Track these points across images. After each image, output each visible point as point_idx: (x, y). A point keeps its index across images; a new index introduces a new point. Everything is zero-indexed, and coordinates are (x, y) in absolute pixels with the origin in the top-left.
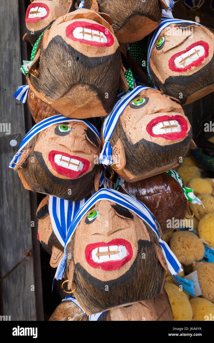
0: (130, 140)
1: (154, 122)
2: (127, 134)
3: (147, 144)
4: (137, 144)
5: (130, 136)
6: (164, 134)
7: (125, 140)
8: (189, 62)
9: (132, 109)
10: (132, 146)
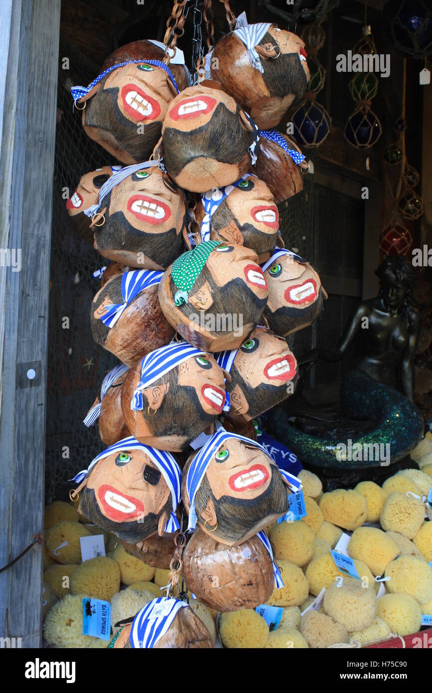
0: (249, 384)
1: (269, 365)
2: (245, 379)
3: (266, 387)
4: (257, 388)
5: (248, 380)
6: (279, 376)
7: (244, 386)
8: (303, 296)
9: (246, 354)
10: (252, 390)
